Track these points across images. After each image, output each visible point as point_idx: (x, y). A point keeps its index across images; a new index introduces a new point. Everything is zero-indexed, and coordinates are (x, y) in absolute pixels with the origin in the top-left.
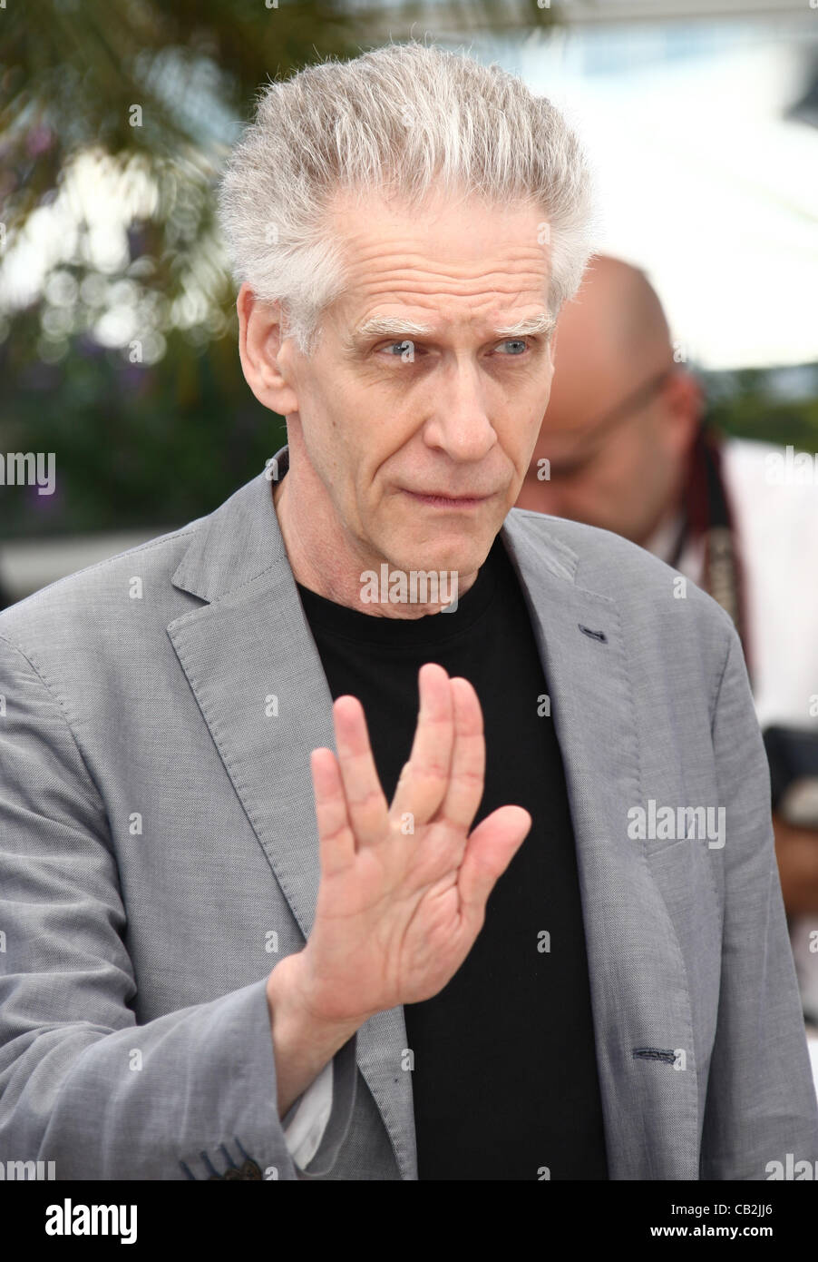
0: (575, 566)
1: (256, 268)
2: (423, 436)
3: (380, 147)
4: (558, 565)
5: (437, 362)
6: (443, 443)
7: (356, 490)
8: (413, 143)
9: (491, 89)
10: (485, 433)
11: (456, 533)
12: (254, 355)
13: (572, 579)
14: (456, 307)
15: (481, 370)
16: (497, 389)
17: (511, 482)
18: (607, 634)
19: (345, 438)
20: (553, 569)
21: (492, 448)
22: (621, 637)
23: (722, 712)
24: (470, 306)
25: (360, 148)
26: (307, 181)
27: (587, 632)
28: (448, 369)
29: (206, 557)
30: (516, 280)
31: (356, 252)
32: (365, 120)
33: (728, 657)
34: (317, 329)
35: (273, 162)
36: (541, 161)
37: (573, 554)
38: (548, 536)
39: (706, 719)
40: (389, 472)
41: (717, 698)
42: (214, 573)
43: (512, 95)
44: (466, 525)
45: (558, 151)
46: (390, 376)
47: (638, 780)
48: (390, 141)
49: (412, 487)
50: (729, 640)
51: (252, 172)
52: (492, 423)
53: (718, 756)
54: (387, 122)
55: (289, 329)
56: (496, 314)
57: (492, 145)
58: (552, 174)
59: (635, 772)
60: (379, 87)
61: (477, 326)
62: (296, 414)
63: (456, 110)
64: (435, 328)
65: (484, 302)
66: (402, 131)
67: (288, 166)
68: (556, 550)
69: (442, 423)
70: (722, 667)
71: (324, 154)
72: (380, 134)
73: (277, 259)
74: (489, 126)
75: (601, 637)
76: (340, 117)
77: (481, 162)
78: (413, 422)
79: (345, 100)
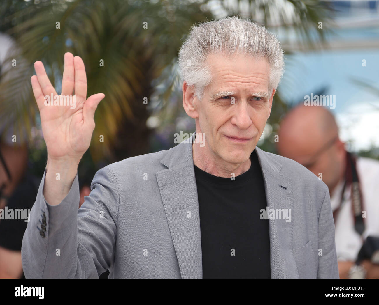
0: (281, 168)
1: (187, 76)
2: (231, 121)
3: (222, 40)
4: (275, 167)
6: (236, 123)
7: (213, 137)
8: (230, 41)
10: (248, 121)
12: (187, 102)
13: (279, 172)
14: (242, 86)
15: (248, 104)
16: (253, 109)
17: (257, 135)
19: (209, 122)
20: (273, 169)
21: (250, 126)
22: (292, 189)
23: (322, 212)
24: (245, 86)
25: (216, 41)
26: (201, 50)
27: (281, 186)
28: (239, 103)
30: (259, 80)
31: (215, 70)
32: (218, 34)
33: (325, 197)
34: (203, 93)
36: (267, 47)
37: (281, 165)
38: (274, 160)
40: (222, 130)
41: (321, 208)
44: (242, 147)
46: (222, 104)
47: (292, 228)
48: (225, 39)
49: (228, 135)
50: (326, 192)
51: (187, 48)
52: (251, 119)
53: (320, 225)
54: (225, 34)
55: (196, 93)
56: (252, 89)
57: (253, 41)
59: (291, 226)
61: (247, 92)
62: (198, 118)
63: (244, 31)
64: (236, 92)
65: (250, 85)
66: (228, 36)
67: (196, 46)
68: (275, 163)
69: (236, 118)
70: (323, 200)
71: (207, 42)
72: (222, 37)
73: (193, 72)
74: (253, 36)
75: (286, 188)
76: (211, 33)
77: (250, 45)
78: (228, 117)
79: (214, 29)
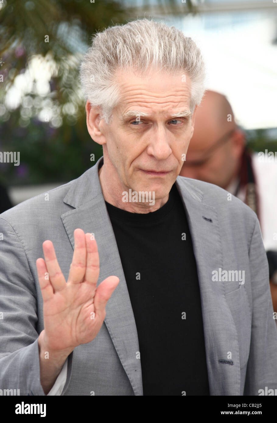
0: (202, 196)
1: (91, 95)
2: (147, 151)
3: (132, 54)
4: (196, 196)
5: (151, 126)
6: (153, 154)
7: (125, 170)
8: (143, 52)
9: (170, 34)
11: (158, 184)
12: (92, 125)
13: (201, 201)
14: (158, 108)
15: (166, 129)
16: (172, 135)
17: (177, 167)
18: (212, 219)
19: (121, 152)
20: (194, 197)
21: (170, 155)
22: (217, 220)
23: (252, 246)
24: (162, 107)
25: (125, 54)
26: (107, 66)
27: (206, 219)
28: (155, 129)
29: (75, 193)
30: (178, 98)
31: (124, 89)
32: (127, 45)
33: (255, 227)
34: (111, 115)
35: (96, 59)
36: (187, 58)
37: (201, 192)
38: (193, 186)
39: (246, 248)
40: (136, 163)
41: (251, 241)
42: (78, 198)
43: (177, 36)
44: (162, 181)
45: (193, 54)
46: (136, 131)
48: (135, 52)
49: (143, 168)
50: (255, 222)
51: (89, 62)
52: (171, 147)
53: (250, 261)
54: (135, 45)
55: (102, 115)
56: (171, 110)
57: (169, 53)
58: (191, 63)
60: (132, 33)
61: (165, 114)
62: (105, 144)
63: (158, 41)
64: (150, 114)
65: (167, 106)
66: (139, 48)
67: (101, 60)
68: (196, 191)
69: (153, 147)
70: (253, 231)
71: (113, 56)
72: (132, 49)
73: (97, 92)
74: (169, 46)
75: (210, 221)
76: (119, 44)
77: (166, 59)
78: (143, 147)
79: (121, 38)
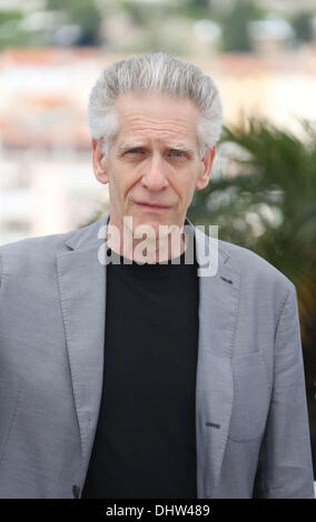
2: (141, 182)
5: (148, 156)
6: (147, 184)
10: (162, 180)
13: (223, 261)
15: (164, 160)
16: (171, 168)
18: (233, 281)
21: (166, 188)
22: (240, 283)
27: (224, 279)
28: (151, 158)
40: (130, 196)
41: (281, 312)
44: (158, 218)
46: (131, 160)
52: (167, 179)
56: (168, 139)
58: (198, 93)
61: (161, 143)
64: (146, 143)
65: (164, 134)
75: (230, 282)
78: (137, 177)
